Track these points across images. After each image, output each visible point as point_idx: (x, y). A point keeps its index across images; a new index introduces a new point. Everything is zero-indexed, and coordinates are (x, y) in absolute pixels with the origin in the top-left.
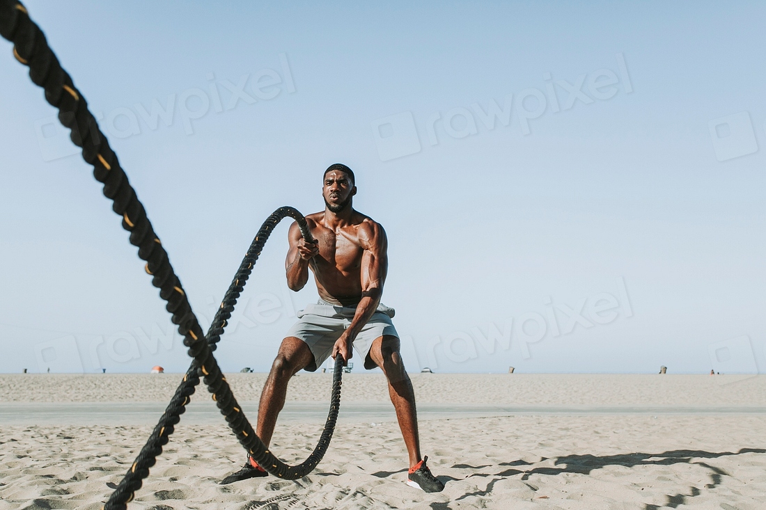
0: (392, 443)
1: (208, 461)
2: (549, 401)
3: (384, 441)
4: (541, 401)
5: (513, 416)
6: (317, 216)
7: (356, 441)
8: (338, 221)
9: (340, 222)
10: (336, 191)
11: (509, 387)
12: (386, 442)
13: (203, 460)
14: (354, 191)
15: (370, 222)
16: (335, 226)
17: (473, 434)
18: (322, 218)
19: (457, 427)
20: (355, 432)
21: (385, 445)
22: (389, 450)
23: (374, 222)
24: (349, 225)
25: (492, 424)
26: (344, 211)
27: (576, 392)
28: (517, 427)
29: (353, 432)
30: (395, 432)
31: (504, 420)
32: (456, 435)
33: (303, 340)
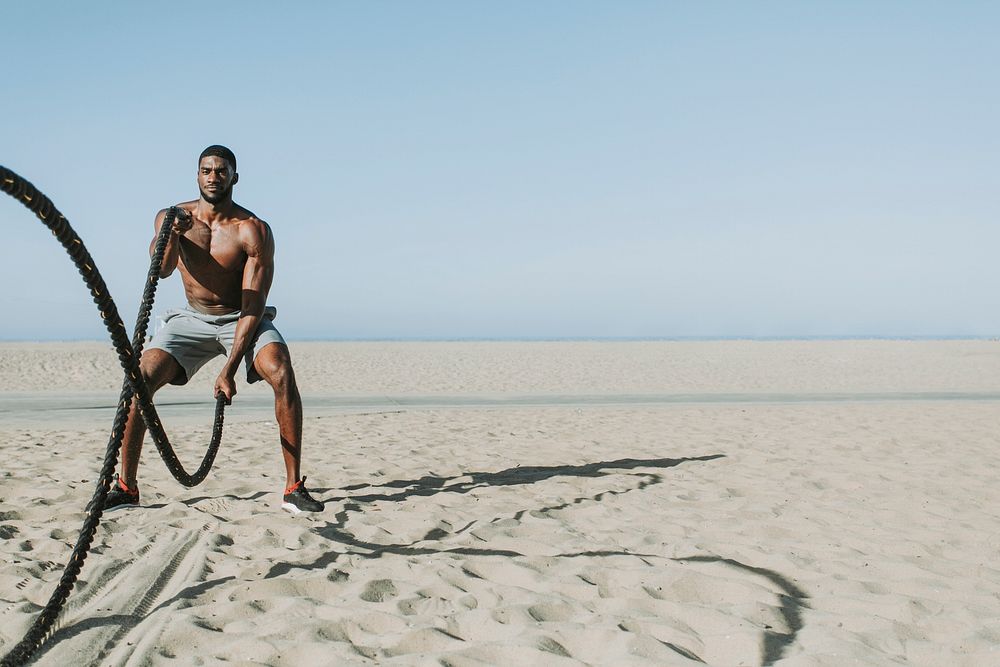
0: (241, 454)
1: (26, 480)
2: (462, 387)
3: (230, 450)
4: (450, 387)
5: (405, 412)
6: (189, 205)
7: (197, 452)
8: (215, 215)
9: (218, 216)
10: (214, 183)
11: (413, 366)
12: (234, 452)
13: (20, 479)
14: (235, 180)
15: (256, 220)
16: (211, 221)
17: (342, 439)
18: (195, 207)
19: (327, 430)
20: (196, 439)
21: (232, 456)
22: (236, 462)
23: (259, 221)
24: (229, 219)
25: (372, 423)
26: (223, 204)
27: (501, 373)
28: (400, 429)
29: (192, 439)
30: (247, 437)
31: (391, 417)
32: (321, 440)
33: (169, 351)
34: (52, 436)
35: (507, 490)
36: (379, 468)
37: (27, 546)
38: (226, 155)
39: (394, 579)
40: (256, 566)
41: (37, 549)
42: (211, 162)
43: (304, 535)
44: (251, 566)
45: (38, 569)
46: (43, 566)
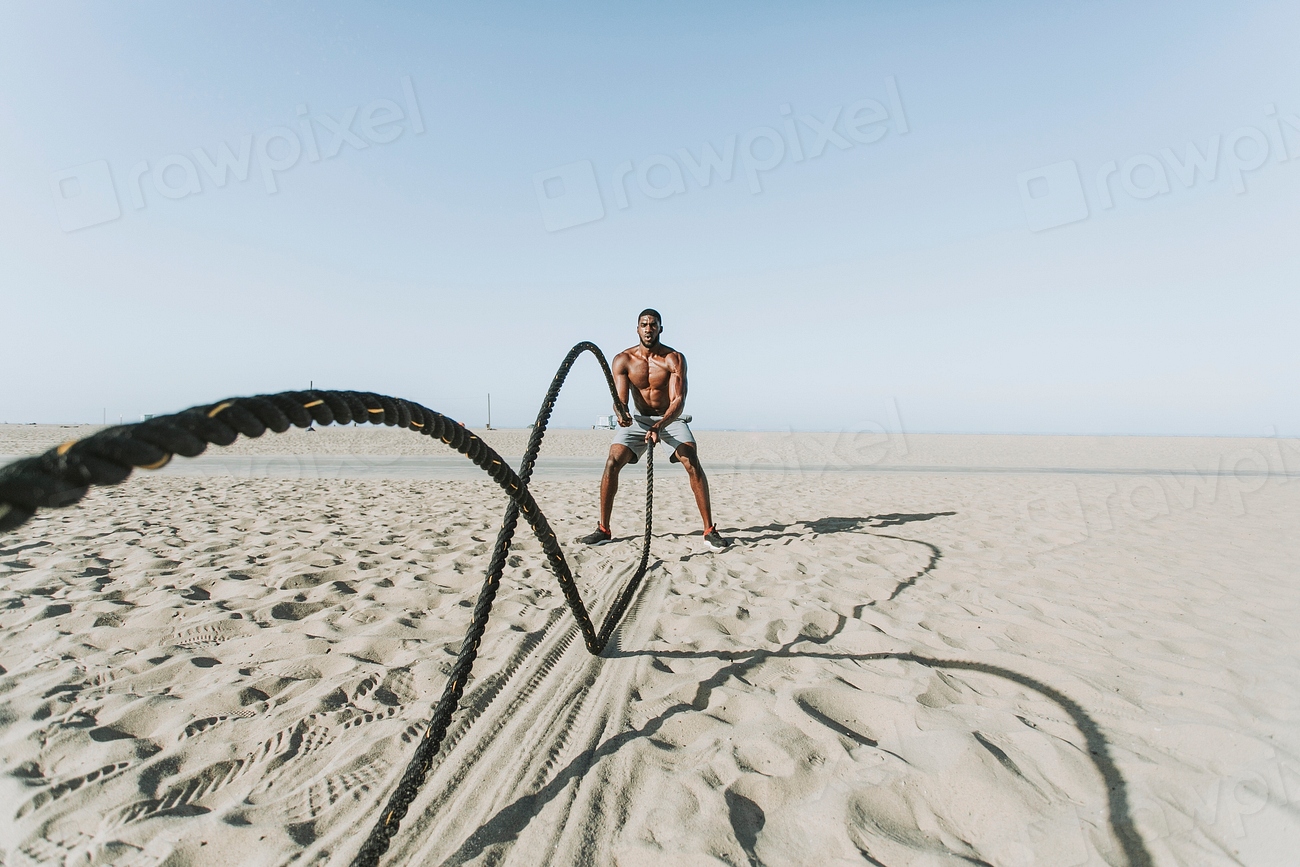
6: (633, 350)
8: (650, 353)
9: (652, 354)
10: (648, 333)
14: (661, 330)
16: (647, 357)
18: (637, 351)
23: (677, 352)
33: (626, 445)
34: (543, 485)
35: (831, 537)
36: (741, 516)
37: (527, 574)
38: (655, 315)
39: (784, 618)
40: (683, 603)
41: (534, 576)
42: (646, 319)
43: (708, 573)
44: (679, 602)
45: (534, 596)
46: (537, 594)
